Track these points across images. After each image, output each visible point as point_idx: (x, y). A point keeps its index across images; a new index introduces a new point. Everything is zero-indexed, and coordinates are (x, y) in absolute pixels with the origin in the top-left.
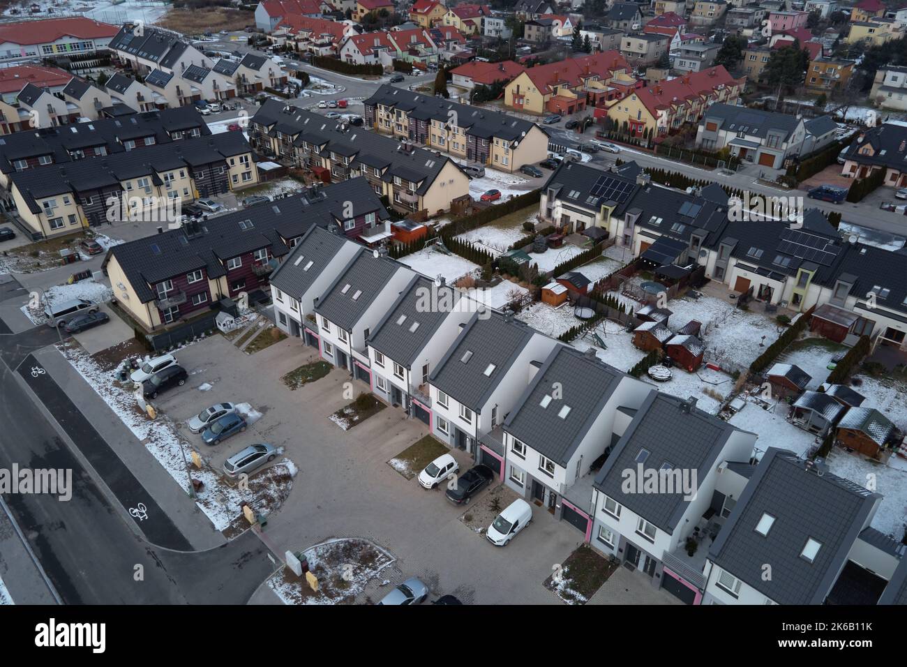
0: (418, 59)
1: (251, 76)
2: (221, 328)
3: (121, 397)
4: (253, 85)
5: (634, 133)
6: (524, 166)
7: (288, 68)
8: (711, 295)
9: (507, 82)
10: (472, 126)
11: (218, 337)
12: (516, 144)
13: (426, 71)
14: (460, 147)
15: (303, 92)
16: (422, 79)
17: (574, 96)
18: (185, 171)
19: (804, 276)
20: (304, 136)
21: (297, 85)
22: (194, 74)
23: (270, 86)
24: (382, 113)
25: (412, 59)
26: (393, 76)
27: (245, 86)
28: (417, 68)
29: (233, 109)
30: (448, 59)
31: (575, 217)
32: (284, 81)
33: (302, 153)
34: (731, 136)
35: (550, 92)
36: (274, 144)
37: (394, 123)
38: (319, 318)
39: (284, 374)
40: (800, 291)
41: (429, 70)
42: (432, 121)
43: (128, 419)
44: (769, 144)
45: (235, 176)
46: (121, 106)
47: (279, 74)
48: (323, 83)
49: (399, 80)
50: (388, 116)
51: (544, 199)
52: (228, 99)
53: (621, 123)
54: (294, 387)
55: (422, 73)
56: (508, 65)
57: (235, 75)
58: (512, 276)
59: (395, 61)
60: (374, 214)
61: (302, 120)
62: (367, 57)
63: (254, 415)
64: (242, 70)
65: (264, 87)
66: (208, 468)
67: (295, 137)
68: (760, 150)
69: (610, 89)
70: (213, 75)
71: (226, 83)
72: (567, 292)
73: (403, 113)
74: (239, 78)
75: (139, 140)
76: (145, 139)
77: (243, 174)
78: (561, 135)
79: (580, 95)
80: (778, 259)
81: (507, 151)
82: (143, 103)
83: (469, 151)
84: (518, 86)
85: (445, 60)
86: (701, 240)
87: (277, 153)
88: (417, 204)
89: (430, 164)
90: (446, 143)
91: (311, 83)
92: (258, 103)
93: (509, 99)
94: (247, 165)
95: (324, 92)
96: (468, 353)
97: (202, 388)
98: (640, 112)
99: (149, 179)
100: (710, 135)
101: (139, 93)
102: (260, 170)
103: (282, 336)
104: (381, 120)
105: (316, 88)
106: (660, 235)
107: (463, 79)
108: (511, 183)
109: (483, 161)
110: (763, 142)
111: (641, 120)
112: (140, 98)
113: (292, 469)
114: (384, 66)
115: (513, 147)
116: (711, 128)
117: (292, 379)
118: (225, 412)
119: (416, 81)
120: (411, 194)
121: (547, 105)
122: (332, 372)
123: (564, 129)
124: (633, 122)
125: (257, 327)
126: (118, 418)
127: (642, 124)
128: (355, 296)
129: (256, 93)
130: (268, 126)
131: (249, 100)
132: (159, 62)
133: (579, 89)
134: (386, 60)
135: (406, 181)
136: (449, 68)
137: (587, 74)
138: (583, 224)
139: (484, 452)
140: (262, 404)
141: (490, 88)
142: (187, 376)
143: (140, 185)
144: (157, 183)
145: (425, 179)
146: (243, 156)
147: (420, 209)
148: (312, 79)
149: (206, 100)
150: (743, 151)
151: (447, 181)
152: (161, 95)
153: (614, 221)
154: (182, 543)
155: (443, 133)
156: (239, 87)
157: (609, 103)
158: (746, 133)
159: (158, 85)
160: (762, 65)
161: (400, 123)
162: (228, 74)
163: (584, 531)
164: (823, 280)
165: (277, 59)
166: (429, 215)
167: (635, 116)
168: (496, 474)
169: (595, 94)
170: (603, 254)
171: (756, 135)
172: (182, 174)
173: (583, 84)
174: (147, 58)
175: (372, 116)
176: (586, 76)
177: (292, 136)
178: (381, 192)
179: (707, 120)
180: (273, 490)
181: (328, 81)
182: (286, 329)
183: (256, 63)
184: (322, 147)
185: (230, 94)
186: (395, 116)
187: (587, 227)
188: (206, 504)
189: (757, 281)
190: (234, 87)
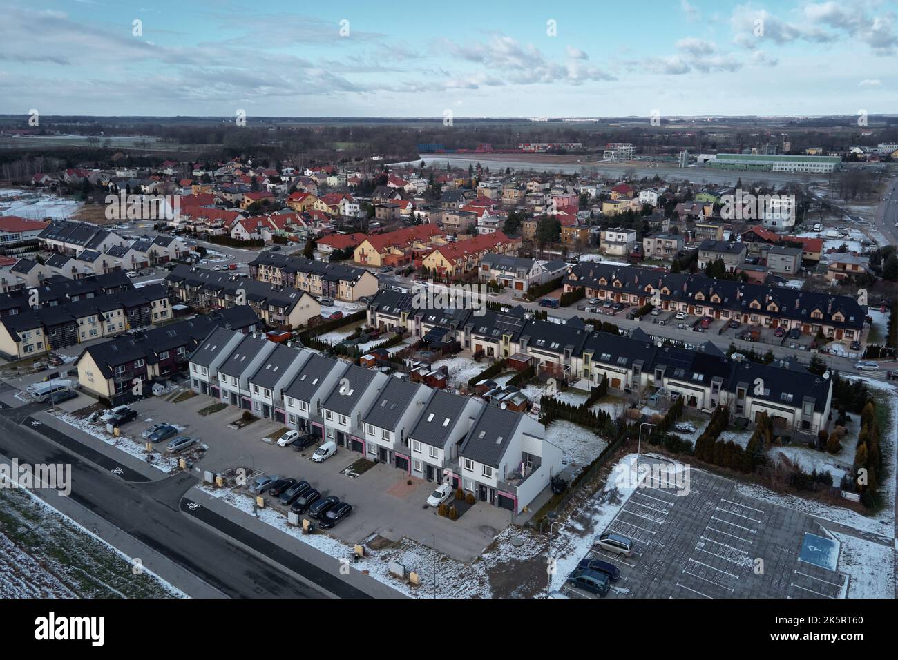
0: (292, 235)
1: (161, 251)
2: (156, 393)
3: (95, 429)
4: (162, 258)
5: (440, 275)
6: (361, 298)
7: (189, 244)
8: (462, 356)
9: (356, 247)
10: (326, 274)
11: (153, 398)
12: (354, 283)
13: (298, 242)
14: (318, 288)
15: (202, 261)
16: (295, 248)
17: (402, 254)
18: (121, 311)
19: (506, 338)
20: (205, 286)
21: (197, 256)
22: (118, 251)
23: (175, 257)
24: (262, 270)
25: (287, 234)
26: (272, 247)
27: (156, 258)
28: (291, 240)
29: (147, 275)
30: (316, 233)
31: (387, 322)
32: (186, 254)
33: (203, 298)
34: (498, 273)
35: (385, 252)
36: (183, 294)
37: (271, 277)
38: (220, 375)
39: (198, 411)
40: (506, 348)
41: (301, 241)
42: (298, 273)
43: (102, 438)
44: (519, 277)
45: (156, 314)
46: (59, 276)
47: (183, 248)
48: (217, 254)
49: (278, 249)
50: (267, 272)
51: (369, 313)
52: (142, 268)
53: (431, 270)
54: (205, 415)
55: (295, 244)
56: (358, 235)
57: (149, 251)
58: (343, 355)
59: (273, 236)
60: (254, 326)
61: (204, 276)
62: (252, 234)
63: (180, 429)
64: (154, 247)
65: (170, 259)
66: (155, 451)
67: (199, 287)
68: (515, 280)
69: (428, 248)
70: (132, 251)
71: (142, 257)
72: (375, 359)
73: (277, 269)
74: (152, 253)
75: (83, 295)
76: (87, 295)
77: (162, 313)
78: (391, 279)
79: (406, 253)
80: (495, 331)
81: (349, 288)
82: (76, 274)
83: (324, 290)
84: (363, 249)
85: (314, 234)
86: (455, 326)
87: (185, 300)
88: (284, 321)
89: (293, 296)
90: (308, 286)
91: (208, 254)
92: (167, 270)
93: (357, 258)
94: (165, 306)
95: (218, 260)
96: (305, 376)
97: (147, 420)
98: (442, 261)
99: (96, 317)
100: (486, 273)
101: (73, 267)
102: (174, 311)
103: (195, 394)
104: (262, 275)
105: (212, 258)
106: (434, 326)
107: (325, 246)
108: (352, 308)
109: (334, 296)
110: (516, 275)
111: (444, 266)
112: (74, 270)
113: (205, 446)
114: (265, 240)
115: (352, 285)
116: (485, 268)
117: (203, 412)
118: (163, 427)
119: (290, 250)
120: (281, 315)
121: (384, 260)
122: (228, 407)
123: (394, 275)
124: (438, 268)
125: (179, 392)
126: (96, 438)
127: (445, 268)
128: (242, 360)
129: (164, 263)
130: (178, 282)
131: (159, 268)
132: (85, 245)
133: (407, 249)
134: (267, 235)
135: (276, 307)
136: (316, 239)
137: (412, 239)
138: (393, 325)
139: (314, 426)
140: (186, 424)
141: (344, 251)
142: (137, 415)
143: (89, 321)
144: (101, 319)
145: (289, 305)
146: (162, 300)
147: (287, 324)
148: (208, 252)
149: (125, 270)
150: (506, 281)
151: (305, 306)
152: (90, 268)
153: (409, 321)
154: (145, 479)
155: (306, 280)
156: (151, 259)
157: (424, 257)
158: (506, 270)
159: (88, 261)
160: (534, 230)
161: (275, 276)
162: (144, 250)
163: (362, 452)
164: (515, 340)
165: (179, 239)
166: (293, 328)
167: (439, 264)
168: (320, 438)
169: (418, 252)
170: (403, 341)
171: (511, 271)
172: (119, 313)
173: (409, 246)
174: (74, 243)
175: (255, 273)
176: (412, 240)
177: (197, 286)
178: (260, 316)
179: (483, 264)
180: (195, 455)
181: (221, 252)
182: (198, 390)
183: (166, 242)
184: (219, 292)
185: (144, 264)
186: (272, 272)
187: (395, 326)
188: (157, 464)
189: (485, 345)
190: (148, 260)
